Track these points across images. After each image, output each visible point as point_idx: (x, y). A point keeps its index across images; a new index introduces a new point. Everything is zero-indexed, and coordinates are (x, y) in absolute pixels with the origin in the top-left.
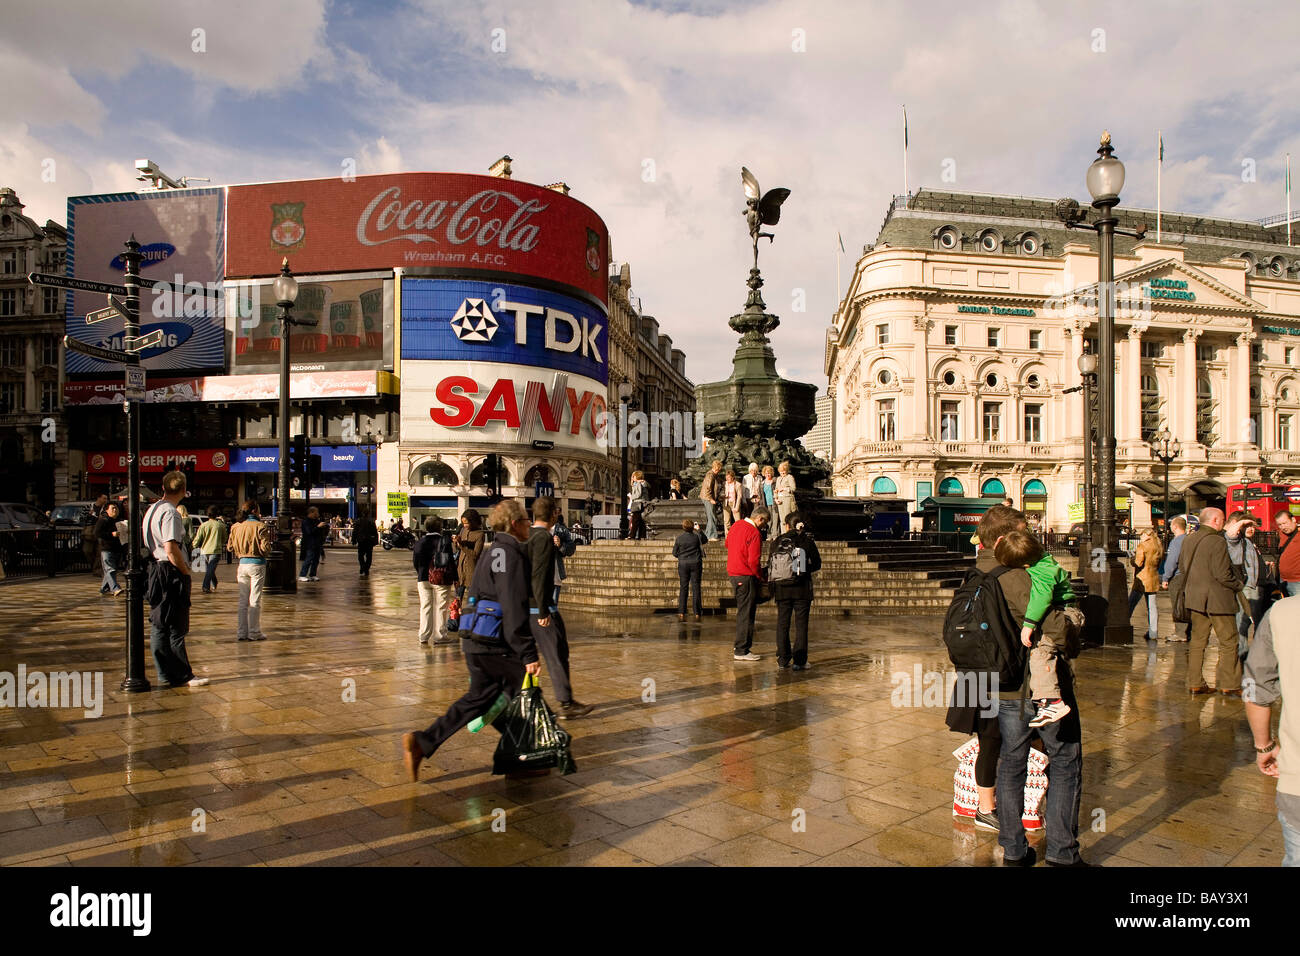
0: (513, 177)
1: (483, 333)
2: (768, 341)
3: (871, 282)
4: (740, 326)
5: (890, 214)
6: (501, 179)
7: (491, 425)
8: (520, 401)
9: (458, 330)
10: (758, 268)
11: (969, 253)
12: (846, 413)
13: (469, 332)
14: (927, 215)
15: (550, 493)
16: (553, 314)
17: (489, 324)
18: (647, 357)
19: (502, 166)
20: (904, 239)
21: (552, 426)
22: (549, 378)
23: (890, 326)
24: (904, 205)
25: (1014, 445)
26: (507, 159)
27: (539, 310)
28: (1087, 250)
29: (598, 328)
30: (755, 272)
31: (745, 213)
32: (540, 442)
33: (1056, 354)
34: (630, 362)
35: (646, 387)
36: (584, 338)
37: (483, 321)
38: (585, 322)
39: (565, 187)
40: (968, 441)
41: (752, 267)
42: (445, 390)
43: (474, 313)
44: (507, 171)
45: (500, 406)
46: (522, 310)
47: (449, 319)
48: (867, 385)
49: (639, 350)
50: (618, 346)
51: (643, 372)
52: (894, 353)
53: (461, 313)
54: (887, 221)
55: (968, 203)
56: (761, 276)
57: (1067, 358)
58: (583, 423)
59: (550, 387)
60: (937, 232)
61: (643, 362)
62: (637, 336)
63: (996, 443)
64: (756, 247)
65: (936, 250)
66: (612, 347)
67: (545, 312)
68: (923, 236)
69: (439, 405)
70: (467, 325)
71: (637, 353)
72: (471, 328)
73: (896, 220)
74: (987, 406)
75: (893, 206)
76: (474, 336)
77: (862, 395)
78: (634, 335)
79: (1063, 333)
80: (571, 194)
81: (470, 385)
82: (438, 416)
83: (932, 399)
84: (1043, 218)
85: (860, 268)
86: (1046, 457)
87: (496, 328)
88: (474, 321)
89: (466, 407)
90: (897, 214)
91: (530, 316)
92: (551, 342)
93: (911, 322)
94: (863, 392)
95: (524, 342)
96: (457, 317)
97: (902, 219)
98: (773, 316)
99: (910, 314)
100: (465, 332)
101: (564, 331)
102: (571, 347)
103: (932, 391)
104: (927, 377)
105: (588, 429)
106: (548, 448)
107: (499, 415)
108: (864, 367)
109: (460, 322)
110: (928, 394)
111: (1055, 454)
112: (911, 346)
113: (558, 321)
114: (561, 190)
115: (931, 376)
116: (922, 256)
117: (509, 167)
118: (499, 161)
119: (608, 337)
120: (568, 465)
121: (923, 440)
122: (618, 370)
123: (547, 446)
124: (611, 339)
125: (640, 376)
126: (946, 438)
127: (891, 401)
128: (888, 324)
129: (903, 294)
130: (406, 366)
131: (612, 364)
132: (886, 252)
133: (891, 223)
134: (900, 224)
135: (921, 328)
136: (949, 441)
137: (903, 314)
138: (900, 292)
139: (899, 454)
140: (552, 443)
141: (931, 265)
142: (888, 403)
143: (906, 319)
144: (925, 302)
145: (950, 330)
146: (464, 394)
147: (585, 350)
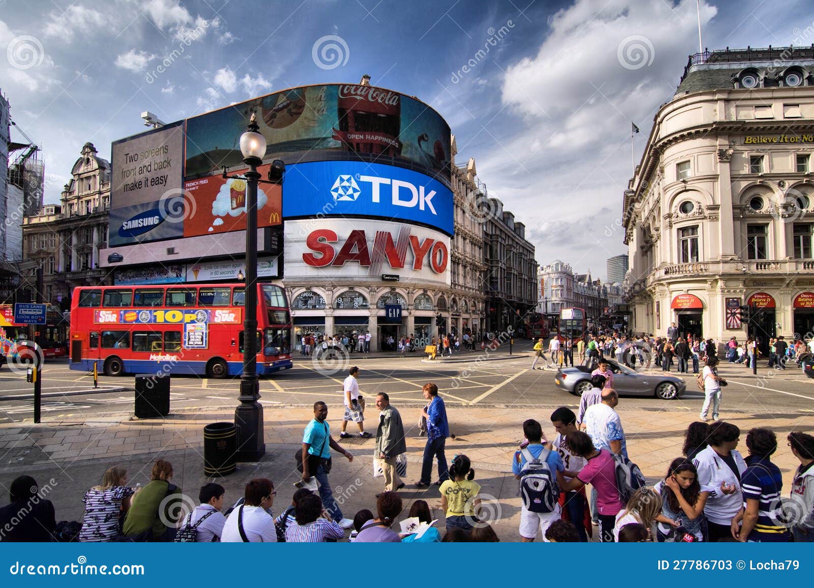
1: (352, 196)
3: (670, 127)
5: (686, 71)
7: (348, 264)
8: (371, 246)
9: (335, 195)
11: (773, 89)
14: (724, 66)
15: (398, 313)
17: (355, 190)
20: (704, 84)
21: (397, 263)
22: (393, 229)
23: (691, 162)
24: (701, 61)
32: (387, 276)
35: (491, 241)
37: (351, 189)
38: (422, 189)
40: (778, 259)
42: (314, 240)
43: (346, 184)
45: (355, 250)
47: (329, 189)
48: (668, 217)
51: (489, 232)
52: (695, 185)
53: (337, 184)
58: (425, 261)
59: (395, 237)
60: (737, 77)
65: (737, 91)
68: (723, 82)
69: (309, 251)
70: (341, 191)
72: (343, 194)
73: (694, 73)
74: (798, 227)
75: (689, 64)
76: (345, 198)
77: (662, 227)
81: (331, 235)
82: (308, 259)
83: (738, 223)
87: (359, 193)
88: (346, 189)
89: (328, 251)
90: (694, 69)
92: (396, 201)
93: (715, 155)
95: (378, 201)
96: (334, 187)
97: (700, 71)
99: (715, 148)
100: (340, 196)
103: (738, 215)
104: (733, 203)
105: (430, 266)
106: (396, 280)
107: (354, 257)
108: (664, 202)
109: (337, 190)
110: (734, 218)
112: (715, 178)
115: (737, 202)
116: (725, 96)
119: (454, 204)
120: (414, 292)
121: (731, 260)
122: (465, 228)
123: (394, 278)
124: (457, 206)
125: (486, 234)
126: (754, 258)
127: (694, 228)
128: (689, 161)
129: (705, 131)
130: (288, 225)
131: (458, 223)
132: (685, 98)
133: (688, 77)
134: (699, 75)
135: (725, 160)
136: (757, 260)
137: (705, 149)
138: (702, 130)
139: (705, 274)
140: (398, 276)
141: (734, 104)
142: (690, 231)
143: (709, 153)
144: (729, 136)
145: (755, 161)
146: (327, 242)
147: (422, 208)
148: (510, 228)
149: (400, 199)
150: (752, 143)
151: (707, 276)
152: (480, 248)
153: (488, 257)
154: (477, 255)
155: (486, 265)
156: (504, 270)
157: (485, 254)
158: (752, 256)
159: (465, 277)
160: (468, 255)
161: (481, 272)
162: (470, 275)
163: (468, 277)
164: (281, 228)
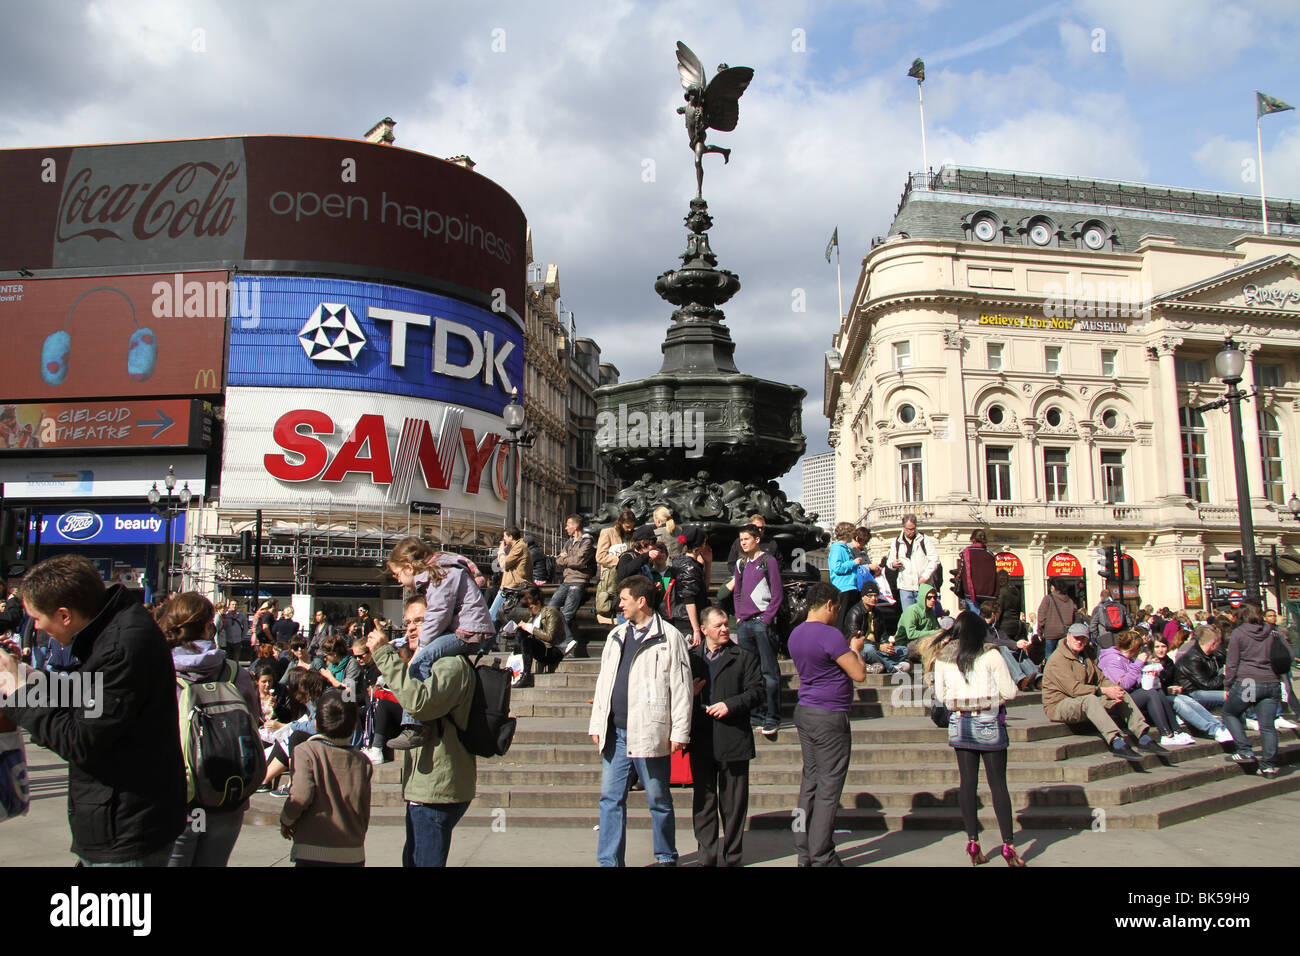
0: (395, 144)
1: (344, 350)
2: (720, 315)
3: (882, 285)
4: (673, 291)
5: (905, 197)
6: (382, 147)
7: (352, 479)
8: (394, 446)
9: (308, 346)
10: (704, 198)
11: (1014, 246)
12: (854, 466)
13: (324, 348)
14: (955, 198)
16: (444, 327)
17: (353, 338)
18: (582, 392)
19: (382, 131)
20: (927, 227)
22: (437, 415)
23: (911, 344)
24: (924, 186)
25: (1089, 507)
26: (390, 123)
27: (424, 320)
28: (1170, 244)
29: (509, 347)
30: (699, 205)
31: (681, 111)
32: (420, 504)
33: (1140, 382)
34: (558, 397)
35: (581, 431)
36: (488, 358)
37: (344, 333)
38: (491, 339)
39: (468, 160)
40: (1025, 501)
41: (694, 196)
42: (288, 429)
43: (333, 322)
44: (388, 137)
45: (366, 453)
46: (401, 320)
47: (296, 331)
48: (882, 425)
49: (571, 381)
50: (539, 374)
51: (577, 411)
52: (917, 380)
53: (314, 322)
54: (901, 208)
55: (1008, 183)
56: (709, 212)
57: (1154, 387)
58: (483, 477)
59: (438, 430)
60: (969, 220)
61: (577, 398)
62: (568, 363)
63: (1062, 503)
64: (699, 165)
65: (969, 242)
66: (530, 375)
67: (433, 323)
68: (951, 225)
69: (278, 450)
70: (322, 339)
71: (568, 387)
72: (327, 344)
73: (915, 204)
74: (1050, 453)
75: (909, 187)
76: (331, 355)
77: (876, 439)
78: (564, 361)
79: (1147, 353)
80: (475, 169)
81: (323, 423)
82: (274, 464)
83: (972, 443)
84: (1108, 203)
85: (869, 267)
86: (1134, 523)
87: (362, 344)
88: (331, 333)
89: (315, 453)
90: (915, 197)
91: (410, 327)
92: (441, 365)
93: (940, 337)
94: (875, 433)
95: (402, 364)
96: (308, 328)
97: (922, 203)
98: (727, 273)
99: (939, 327)
100: (318, 349)
101: (460, 350)
102: (469, 372)
103: (973, 432)
104: (965, 413)
106: (434, 513)
107: (363, 465)
108: (877, 400)
109: (312, 335)
110: (967, 435)
111: (1147, 518)
112: (941, 371)
113: (450, 335)
114: (463, 164)
115: (970, 411)
116: (952, 250)
117: (390, 133)
118: (378, 126)
119: (525, 360)
120: (462, 536)
121: (963, 500)
122: (540, 407)
123: (432, 509)
124: (530, 364)
125: (572, 416)
126: (995, 498)
127: (917, 447)
128: (908, 341)
129: (927, 300)
130: (231, 393)
131: (530, 398)
132: (901, 245)
133: (907, 209)
134: (920, 209)
135: (954, 346)
136: (999, 501)
137: (929, 327)
138: (923, 298)
139: (930, 521)
140: (438, 506)
141: (964, 263)
142: (913, 450)
143: (932, 333)
144: (959, 310)
145: (994, 349)
146: (314, 436)
147: (489, 380)
148: (592, 378)
149: (449, 361)
150: (989, 323)
151: (932, 524)
152: (562, 445)
153: (575, 464)
154: (558, 461)
155: (570, 481)
156: (603, 491)
157: (569, 458)
158: (992, 495)
159: (538, 507)
160: (543, 462)
161: (563, 496)
162: (546, 502)
163: (543, 510)
164: (219, 400)
